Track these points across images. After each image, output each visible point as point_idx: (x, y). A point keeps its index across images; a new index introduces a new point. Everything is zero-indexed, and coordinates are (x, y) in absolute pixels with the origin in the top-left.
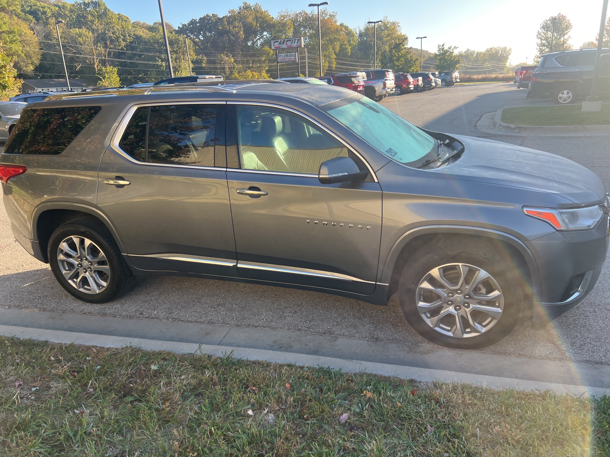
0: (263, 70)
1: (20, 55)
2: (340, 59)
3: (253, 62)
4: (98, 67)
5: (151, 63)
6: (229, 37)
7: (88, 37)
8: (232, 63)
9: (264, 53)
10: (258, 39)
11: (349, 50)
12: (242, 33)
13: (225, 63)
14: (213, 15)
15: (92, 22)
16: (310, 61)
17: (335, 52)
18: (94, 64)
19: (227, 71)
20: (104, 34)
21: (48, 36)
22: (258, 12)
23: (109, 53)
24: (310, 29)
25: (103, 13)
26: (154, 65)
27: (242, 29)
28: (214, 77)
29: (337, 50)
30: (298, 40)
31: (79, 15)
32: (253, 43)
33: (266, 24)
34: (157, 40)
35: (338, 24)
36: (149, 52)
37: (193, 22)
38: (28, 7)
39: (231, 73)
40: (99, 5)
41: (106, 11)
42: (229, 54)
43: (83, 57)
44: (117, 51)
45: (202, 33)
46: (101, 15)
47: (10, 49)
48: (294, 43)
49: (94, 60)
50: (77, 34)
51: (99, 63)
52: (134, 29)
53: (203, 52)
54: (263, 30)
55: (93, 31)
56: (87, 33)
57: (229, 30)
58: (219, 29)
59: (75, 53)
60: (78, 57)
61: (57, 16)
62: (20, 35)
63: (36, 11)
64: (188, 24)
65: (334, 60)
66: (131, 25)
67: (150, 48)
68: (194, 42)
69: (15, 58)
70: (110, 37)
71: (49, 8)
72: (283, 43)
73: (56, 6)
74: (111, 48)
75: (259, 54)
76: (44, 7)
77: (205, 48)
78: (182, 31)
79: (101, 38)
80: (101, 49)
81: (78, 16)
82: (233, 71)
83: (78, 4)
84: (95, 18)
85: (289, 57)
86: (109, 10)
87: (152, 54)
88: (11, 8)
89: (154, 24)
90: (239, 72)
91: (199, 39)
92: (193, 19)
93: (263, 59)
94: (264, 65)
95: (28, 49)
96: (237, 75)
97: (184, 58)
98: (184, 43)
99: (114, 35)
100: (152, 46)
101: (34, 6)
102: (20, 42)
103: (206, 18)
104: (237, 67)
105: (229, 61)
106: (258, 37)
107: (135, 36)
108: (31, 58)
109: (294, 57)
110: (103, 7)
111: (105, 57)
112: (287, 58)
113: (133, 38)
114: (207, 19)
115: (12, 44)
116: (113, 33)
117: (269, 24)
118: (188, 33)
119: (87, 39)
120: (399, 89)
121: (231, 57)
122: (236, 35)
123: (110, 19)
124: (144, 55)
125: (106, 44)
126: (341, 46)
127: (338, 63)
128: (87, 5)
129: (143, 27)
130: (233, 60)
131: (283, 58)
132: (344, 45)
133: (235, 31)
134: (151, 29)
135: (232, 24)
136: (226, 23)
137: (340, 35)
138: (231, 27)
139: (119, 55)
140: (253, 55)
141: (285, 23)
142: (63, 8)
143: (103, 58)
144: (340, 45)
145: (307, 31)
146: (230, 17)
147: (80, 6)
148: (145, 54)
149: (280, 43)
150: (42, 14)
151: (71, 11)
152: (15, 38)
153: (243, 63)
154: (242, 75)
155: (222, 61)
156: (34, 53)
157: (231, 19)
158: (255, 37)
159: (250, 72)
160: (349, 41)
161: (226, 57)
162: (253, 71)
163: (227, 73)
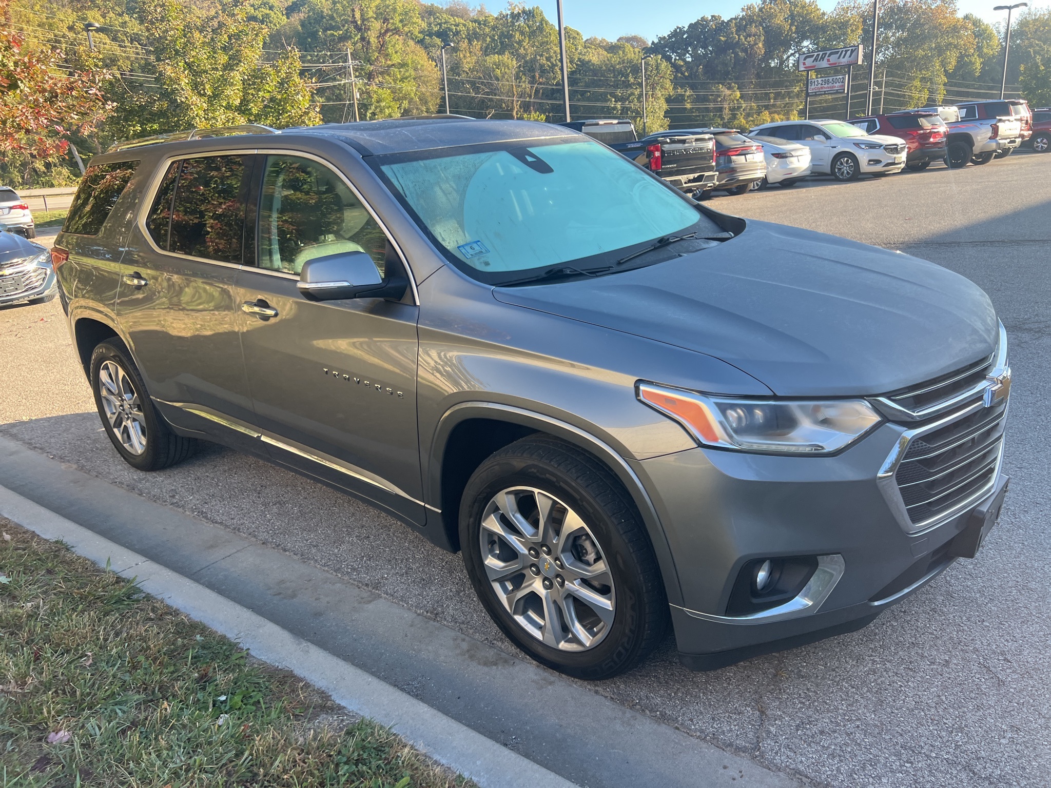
0: (792, 110)
1: (412, 99)
2: (955, 85)
3: (778, 96)
4: (517, 114)
5: (598, 104)
6: (736, 54)
7: (508, 68)
8: (738, 100)
9: (799, 78)
10: (792, 54)
11: (978, 66)
12: (760, 45)
13: (724, 100)
14: (713, 16)
15: (520, 43)
16: (889, 90)
17: (945, 71)
18: (512, 109)
19: (727, 114)
20: (534, 61)
21: (455, 68)
22: (796, 6)
23: (537, 91)
24: (897, 28)
25: (538, 28)
26: (603, 107)
27: (762, 38)
28: (615, 121)
29: (951, 67)
30: (852, 51)
31: (502, 33)
32: (782, 62)
33: (809, 26)
34: (612, 66)
35: (960, 15)
36: (600, 86)
37: (678, 33)
38: (436, 25)
39: (734, 117)
40: (533, 16)
41: (542, 24)
42: (733, 84)
43: (497, 99)
44: (550, 87)
45: (689, 49)
46: (534, 31)
47: (400, 89)
48: (844, 57)
49: (512, 103)
50: (495, 63)
51: (520, 107)
52: (585, 50)
53: (687, 83)
54: (804, 38)
55: (519, 57)
56: (510, 61)
57: (738, 42)
58: (720, 40)
59: (488, 94)
60: (491, 100)
61: (472, 37)
62: (416, 69)
63: (446, 32)
64: (668, 36)
65: (942, 87)
66: (582, 45)
67: (600, 80)
68: (674, 65)
69: (405, 104)
70: (542, 66)
71: (464, 25)
72: (823, 58)
73: (475, 21)
74: (540, 83)
75: (789, 81)
76: (457, 25)
77: (693, 75)
78: (658, 48)
79: (529, 68)
80: (526, 85)
81: (502, 35)
82: (737, 114)
83: (504, 17)
84: (525, 37)
85: (830, 85)
86: (547, 23)
87: (602, 90)
88: (406, 29)
89: (618, 40)
90: (748, 115)
91: (684, 60)
92: (678, 27)
93: (796, 90)
94: (796, 100)
95: (423, 90)
96: (743, 120)
97: (653, 94)
98: (657, 69)
99: (548, 63)
100: (604, 76)
101: (444, 23)
102: (414, 79)
103: (700, 24)
104: (744, 106)
105: (732, 97)
106: (791, 51)
107: (580, 62)
108: (426, 103)
109: (841, 84)
110: (538, 19)
111: (530, 97)
112: (826, 85)
113: (577, 65)
114: (702, 25)
115: (403, 82)
116: (548, 59)
117: (814, 25)
118: (668, 51)
119: (506, 70)
120: (1045, 141)
121: (735, 88)
122: (749, 51)
123: (547, 37)
124: (589, 92)
125: (533, 77)
126: (961, 58)
127: (949, 92)
128: (515, 17)
129: (600, 47)
130: (738, 94)
131: (819, 86)
132: (967, 56)
133: (748, 42)
134: (612, 48)
135: (745, 31)
136: (734, 30)
137: (959, 37)
138: (742, 37)
139: (552, 94)
140: (776, 85)
141: (848, 21)
142: (485, 25)
143: (528, 99)
144: (958, 57)
145: (891, 34)
146: (743, 19)
147: (507, 19)
148: (592, 90)
149: (816, 60)
150: (454, 35)
151: (494, 28)
152: (407, 74)
153: (757, 98)
154: (752, 121)
155: (719, 96)
156: (432, 95)
157: (743, 24)
158: (785, 51)
159: (768, 115)
160: (979, 48)
161: (726, 90)
162: (775, 112)
163: (726, 118)
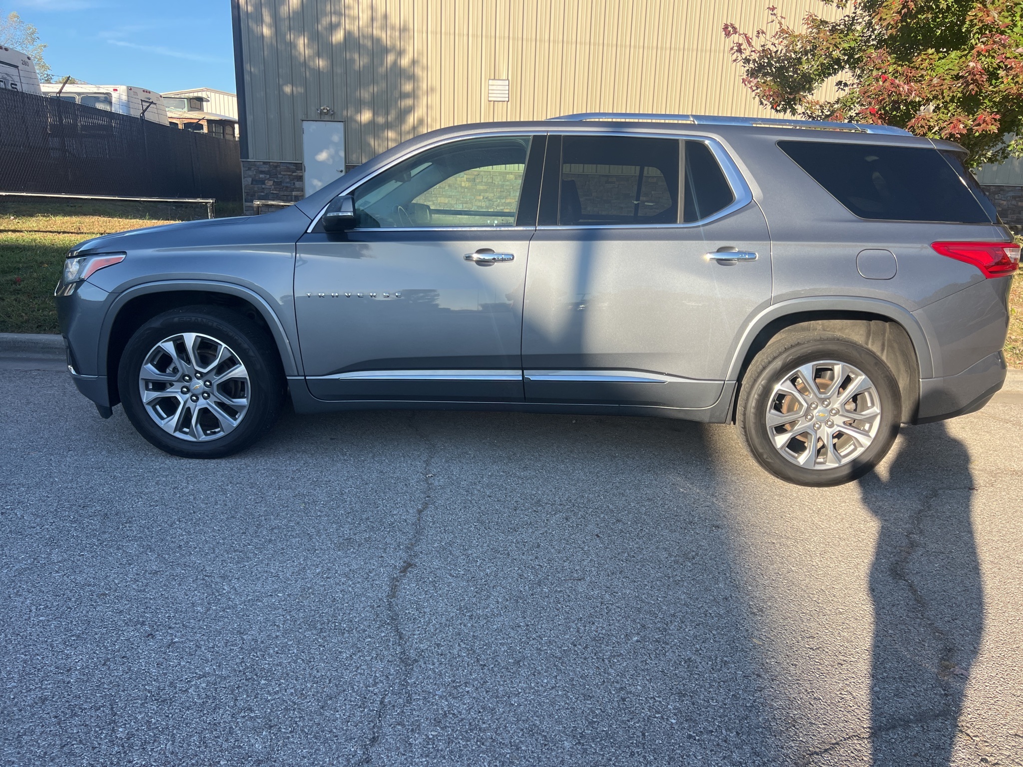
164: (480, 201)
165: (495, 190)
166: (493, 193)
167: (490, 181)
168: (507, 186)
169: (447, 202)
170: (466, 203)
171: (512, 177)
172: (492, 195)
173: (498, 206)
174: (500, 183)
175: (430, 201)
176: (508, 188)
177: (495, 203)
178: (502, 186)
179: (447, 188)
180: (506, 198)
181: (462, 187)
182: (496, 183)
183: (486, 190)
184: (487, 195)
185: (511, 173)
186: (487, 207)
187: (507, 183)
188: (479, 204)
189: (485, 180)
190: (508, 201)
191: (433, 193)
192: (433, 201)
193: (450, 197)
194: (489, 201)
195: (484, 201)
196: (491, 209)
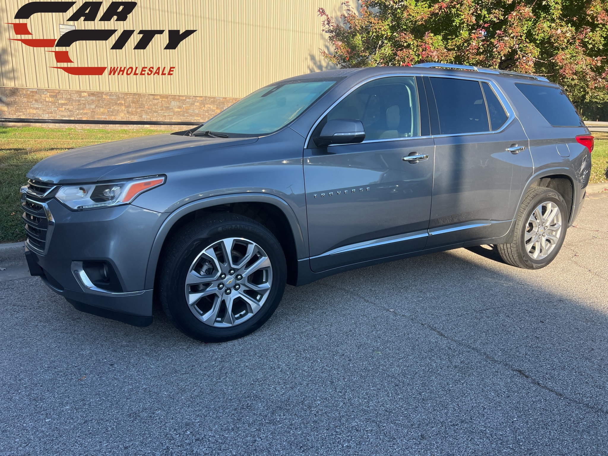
164: (62, 111)
165: (74, 103)
166: (73, 106)
167: (69, 97)
168: (83, 100)
169: (35, 112)
170: (51, 113)
171: (86, 94)
172: (72, 107)
173: (78, 115)
174: (77, 98)
175: (20, 112)
176: (84, 102)
177: (75, 113)
178: (79, 101)
179: (34, 102)
180: (83, 109)
181: (46, 102)
182: (74, 99)
183: (67, 103)
184: (67, 107)
185: (85, 92)
186: (69, 116)
187: (83, 99)
188: (62, 114)
189: (65, 96)
190: (85, 111)
191: (22, 106)
192: (23, 112)
193: (37, 108)
194: (70, 111)
195: (66, 112)
196: (72, 117)
